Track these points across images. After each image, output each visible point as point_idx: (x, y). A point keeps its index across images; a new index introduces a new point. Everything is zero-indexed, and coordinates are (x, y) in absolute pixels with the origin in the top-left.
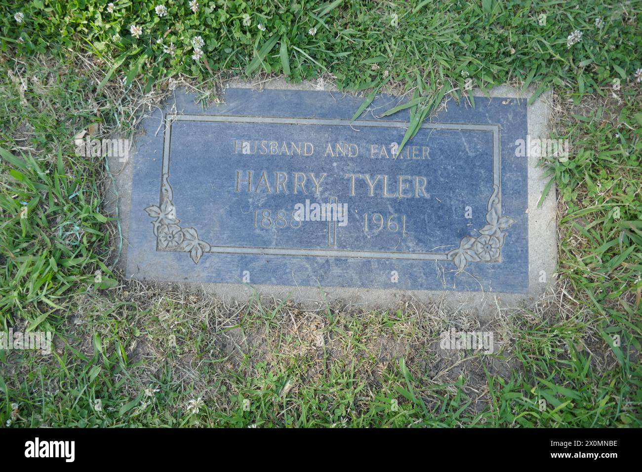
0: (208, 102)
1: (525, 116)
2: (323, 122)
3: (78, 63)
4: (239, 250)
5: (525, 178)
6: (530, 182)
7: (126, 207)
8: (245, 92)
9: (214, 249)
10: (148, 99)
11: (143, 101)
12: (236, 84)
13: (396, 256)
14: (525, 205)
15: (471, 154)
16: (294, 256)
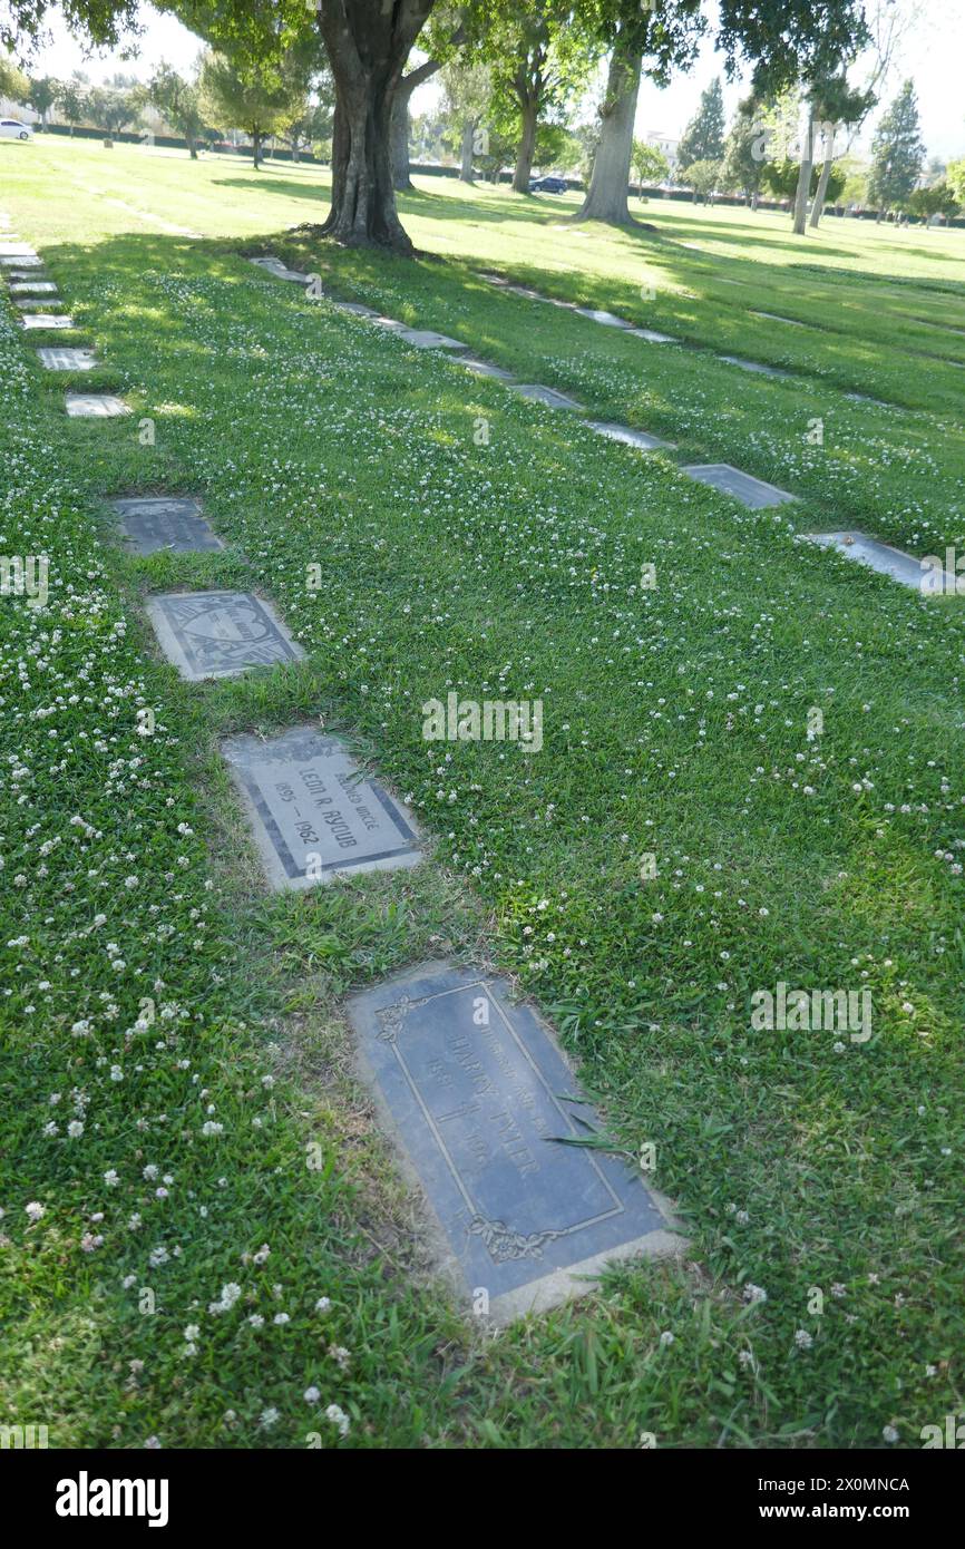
0: (507, 998)
1: (651, 1230)
2: (540, 1076)
3: (488, 918)
4: (401, 1060)
5: (592, 1254)
6: (590, 1260)
7: (399, 984)
8: (531, 1017)
9: (394, 1046)
10: (490, 966)
11: (485, 963)
12: (534, 1012)
13: (455, 1172)
14: (565, 1265)
15: (584, 1197)
16: (415, 1098)
